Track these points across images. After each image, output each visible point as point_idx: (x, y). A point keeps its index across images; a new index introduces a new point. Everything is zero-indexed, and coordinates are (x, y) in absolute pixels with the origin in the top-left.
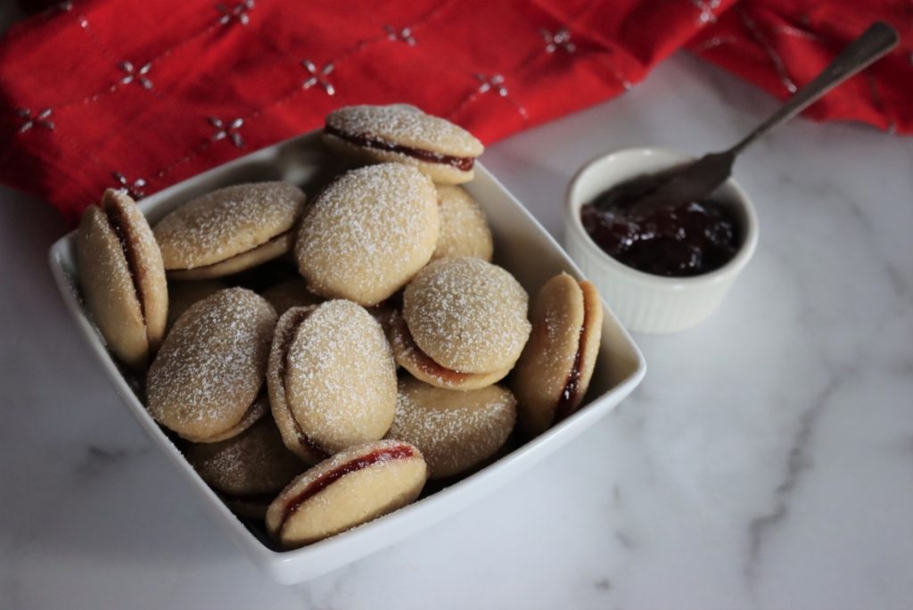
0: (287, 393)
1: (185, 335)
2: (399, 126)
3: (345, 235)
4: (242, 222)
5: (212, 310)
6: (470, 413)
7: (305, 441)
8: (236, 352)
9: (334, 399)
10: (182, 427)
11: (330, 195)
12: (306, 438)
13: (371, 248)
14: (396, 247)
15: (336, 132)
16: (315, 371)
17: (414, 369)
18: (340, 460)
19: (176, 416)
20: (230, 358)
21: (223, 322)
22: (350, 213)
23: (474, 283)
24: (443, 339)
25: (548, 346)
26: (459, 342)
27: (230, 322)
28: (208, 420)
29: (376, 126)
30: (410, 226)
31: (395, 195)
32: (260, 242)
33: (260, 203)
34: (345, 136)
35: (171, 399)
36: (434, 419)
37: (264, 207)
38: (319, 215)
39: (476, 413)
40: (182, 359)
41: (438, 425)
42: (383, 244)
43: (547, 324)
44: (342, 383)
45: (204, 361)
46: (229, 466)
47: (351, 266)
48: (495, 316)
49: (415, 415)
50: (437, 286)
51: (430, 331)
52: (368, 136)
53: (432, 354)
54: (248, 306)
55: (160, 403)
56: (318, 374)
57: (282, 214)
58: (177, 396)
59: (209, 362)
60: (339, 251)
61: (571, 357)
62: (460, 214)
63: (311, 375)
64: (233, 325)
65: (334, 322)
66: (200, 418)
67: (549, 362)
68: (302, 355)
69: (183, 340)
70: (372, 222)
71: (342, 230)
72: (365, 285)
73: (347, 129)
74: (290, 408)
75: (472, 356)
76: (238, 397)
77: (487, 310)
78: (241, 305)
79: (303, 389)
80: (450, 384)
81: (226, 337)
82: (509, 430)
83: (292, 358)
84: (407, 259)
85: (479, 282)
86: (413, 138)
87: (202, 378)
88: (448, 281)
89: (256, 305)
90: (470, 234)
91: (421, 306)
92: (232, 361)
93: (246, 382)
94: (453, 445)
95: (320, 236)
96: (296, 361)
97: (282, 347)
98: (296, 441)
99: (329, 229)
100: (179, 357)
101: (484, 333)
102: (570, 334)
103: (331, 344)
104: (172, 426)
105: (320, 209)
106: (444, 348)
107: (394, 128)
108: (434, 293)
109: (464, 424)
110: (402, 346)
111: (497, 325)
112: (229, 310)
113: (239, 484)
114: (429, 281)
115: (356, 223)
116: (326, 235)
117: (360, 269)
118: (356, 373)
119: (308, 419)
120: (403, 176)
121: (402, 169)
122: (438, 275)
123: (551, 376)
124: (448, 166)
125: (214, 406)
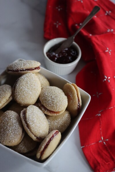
0: (30, 130)
1: (2, 125)
2: (24, 65)
3: (25, 92)
4: (2, 97)
5: (5, 118)
6: (62, 118)
7: (37, 138)
8: (15, 125)
9: (40, 127)
10: (10, 144)
11: (18, 85)
12: (37, 137)
13: (31, 93)
14: (35, 91)
15: (11, 71)
16: (34, 123)
17: (49, 114)
18: (48, 140)
19: (8, 143)
20: (14, 127)
21: (9, 120)
22: (24, 87)
23: (53, 92)
24: (53, 106)
25: (72, 99)
26: (57, 106)
27: (10, 119)
28: (15, 141)
29: (19, 67)
30: (36, 85)
31: (31, 80)
32: (7, 99)
33: (3, 91)
34: (13, 71)
35: (6, 140)
36: (56, 122)
37: (5, 92)
38: (18, 90)
39: (63, 118)
40: (4, 131)
41: (58, 123)
42: (32, 91)
43: (69, 95)
44: (39, 123)
45: (9, 129)
46: (22, 148)
47: (28, 98)
48: (60, 98)
49: (52, 123)
50: (46, 96)
51: (50, 105)
52: (19, 70)
53: (52, 110)
54: (12, 114)
55: (3, 141)
56: (35, 124)
57: (9, 92)
58: (7, 139)
59: (10, 129)
60: (25, 96)
61: (77, 100)
62: (41, 78)
63: (34, 125)
64: (12, 120)
65: (32, 111)
66: (14, 141)
67: (73, 102)
68: (30, 121)
69: (2, 127)
70: (29, 87)
71: (23, 91)
72: (32, 101)
73: (13, 69)
74: (32, 133)
75: (60, 108)
76: (19, 134)
77: (58, 97)
78: (11, 115)
79: (33, 128)
80: (58, 115)
81: (11, 123)
82: (70, 118)
83: (28, 122)
84: (38, 92)
85: (54, 92)
86: (28, 67)
87: (10, 133)
88: (48, 94)
89: (14, 113)
90: (45, 81)
91: (45, 101)
92: (15, 127)
93: (20, 130)
94: (62, 126)
95: (20, 94)
96: (29, 123)
97: (24, 121)
98: (36, 139)
99: (21, 92)
100: (3, 131)
101: (60, 102)
102: (75, 95)
103: (34, 116)
104: (8, 145)
105: (17, 89)
106: (54, 108)
107: (23, 66)
108: (46, 97)
109: (62, 121)
110: (44, 110)
111: (62, 99)
112: (9, 117)
113: (26, 151)
114: (44, 95)
115: (26, 89)
116: (21, 93)
117: (30, 98)
118: (40, 120)
119: (37, 134)
120: (30, 76)
121: (29, 74)
122: (45, 93)
123: (75, 105)
124: (36, 70)
125: (15, 138)
